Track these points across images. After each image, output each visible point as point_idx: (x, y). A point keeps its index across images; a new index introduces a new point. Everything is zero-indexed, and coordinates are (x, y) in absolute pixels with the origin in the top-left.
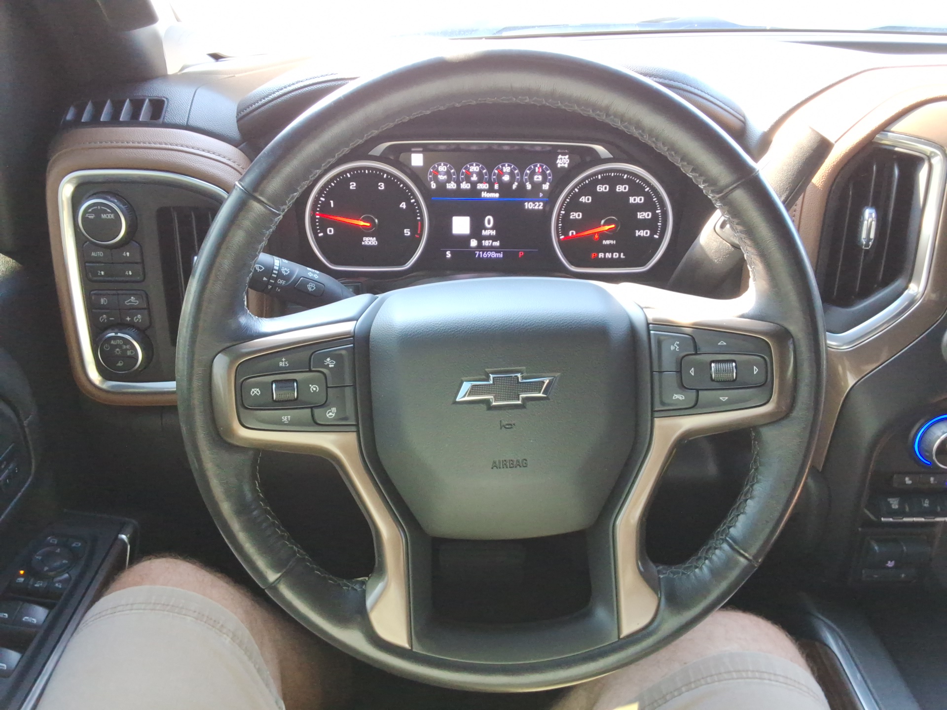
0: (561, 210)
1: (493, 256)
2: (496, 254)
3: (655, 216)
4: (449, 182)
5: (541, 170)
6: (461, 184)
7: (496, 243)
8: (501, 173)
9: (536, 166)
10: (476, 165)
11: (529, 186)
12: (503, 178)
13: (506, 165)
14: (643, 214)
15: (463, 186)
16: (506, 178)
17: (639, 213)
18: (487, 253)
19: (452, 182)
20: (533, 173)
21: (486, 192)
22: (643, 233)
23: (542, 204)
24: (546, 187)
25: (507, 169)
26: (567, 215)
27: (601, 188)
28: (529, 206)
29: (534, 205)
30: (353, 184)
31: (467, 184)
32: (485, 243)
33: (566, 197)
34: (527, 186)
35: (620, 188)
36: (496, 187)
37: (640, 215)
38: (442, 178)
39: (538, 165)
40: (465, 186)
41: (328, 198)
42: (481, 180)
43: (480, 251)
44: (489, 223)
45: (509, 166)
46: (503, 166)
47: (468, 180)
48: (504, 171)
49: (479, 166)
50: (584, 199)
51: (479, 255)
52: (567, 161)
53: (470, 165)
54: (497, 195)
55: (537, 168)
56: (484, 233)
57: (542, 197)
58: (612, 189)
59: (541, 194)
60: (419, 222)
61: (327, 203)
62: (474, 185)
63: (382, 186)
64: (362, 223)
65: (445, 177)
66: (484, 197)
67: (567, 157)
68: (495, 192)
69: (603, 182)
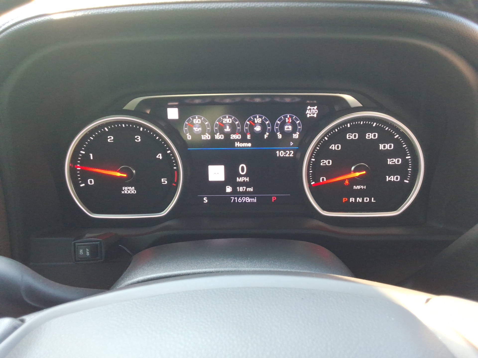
0: (311, 158)
1: (248, 201)
2: (250, 199)
3: (405, 162)
4: (204, 134)
5: (291, 121)
6: (215, 135)
7: (250, 189)
8: (253, 125)
9: (286, 117)
10: (229, 117)
11: (280, 136)
12: (255, 128)
13: (258, 117)
14: (393, 160)
15: (217, 137)
16: (258, 129)
17: (389, 160)
18: (241, 199)
19: (206, 134)
20: (284, 123)
21: (238, 143)
22: (394, 178)
23: (292, 152)
24: (296, 136)
25: (258, 120)
26: (317, 162)
27: (351, 136)
28: (280, 154)
29: (285, 153)
30: (110, 138)
31: (221, 135)
32: (239, 189)
33: (317, 146)
34: (278, 136)
35: (370, 136)
36: (249, 137)
37: (390, 161)
38: (197, 129)
39: (288, 116)
40: (219, 137)
41: (88, 151)
42: (234, 131)
43: (235, 197)
44: (243, 171)
45: (260, 117)
46: (254, 118)
47: (222, 132)
48: (256, 122)
49: (231, 118)
50: (333, 147)
51: (235, 200)
52: (316, 112)
53: (223, 118)
54: (250, 145)
55: (287, 119)
56: (239, 180)
57: (293, 146)
58: (362, 136)
59: (291, 142)
60: (176, 172)
61: (86, 156)
62: (227, 135)
63: (139, 139)
64: (119, 174)
65: (200, 129)
66: (237, 147)
67: (316, 107)
68: (248, 141)
69: (351, 130)
